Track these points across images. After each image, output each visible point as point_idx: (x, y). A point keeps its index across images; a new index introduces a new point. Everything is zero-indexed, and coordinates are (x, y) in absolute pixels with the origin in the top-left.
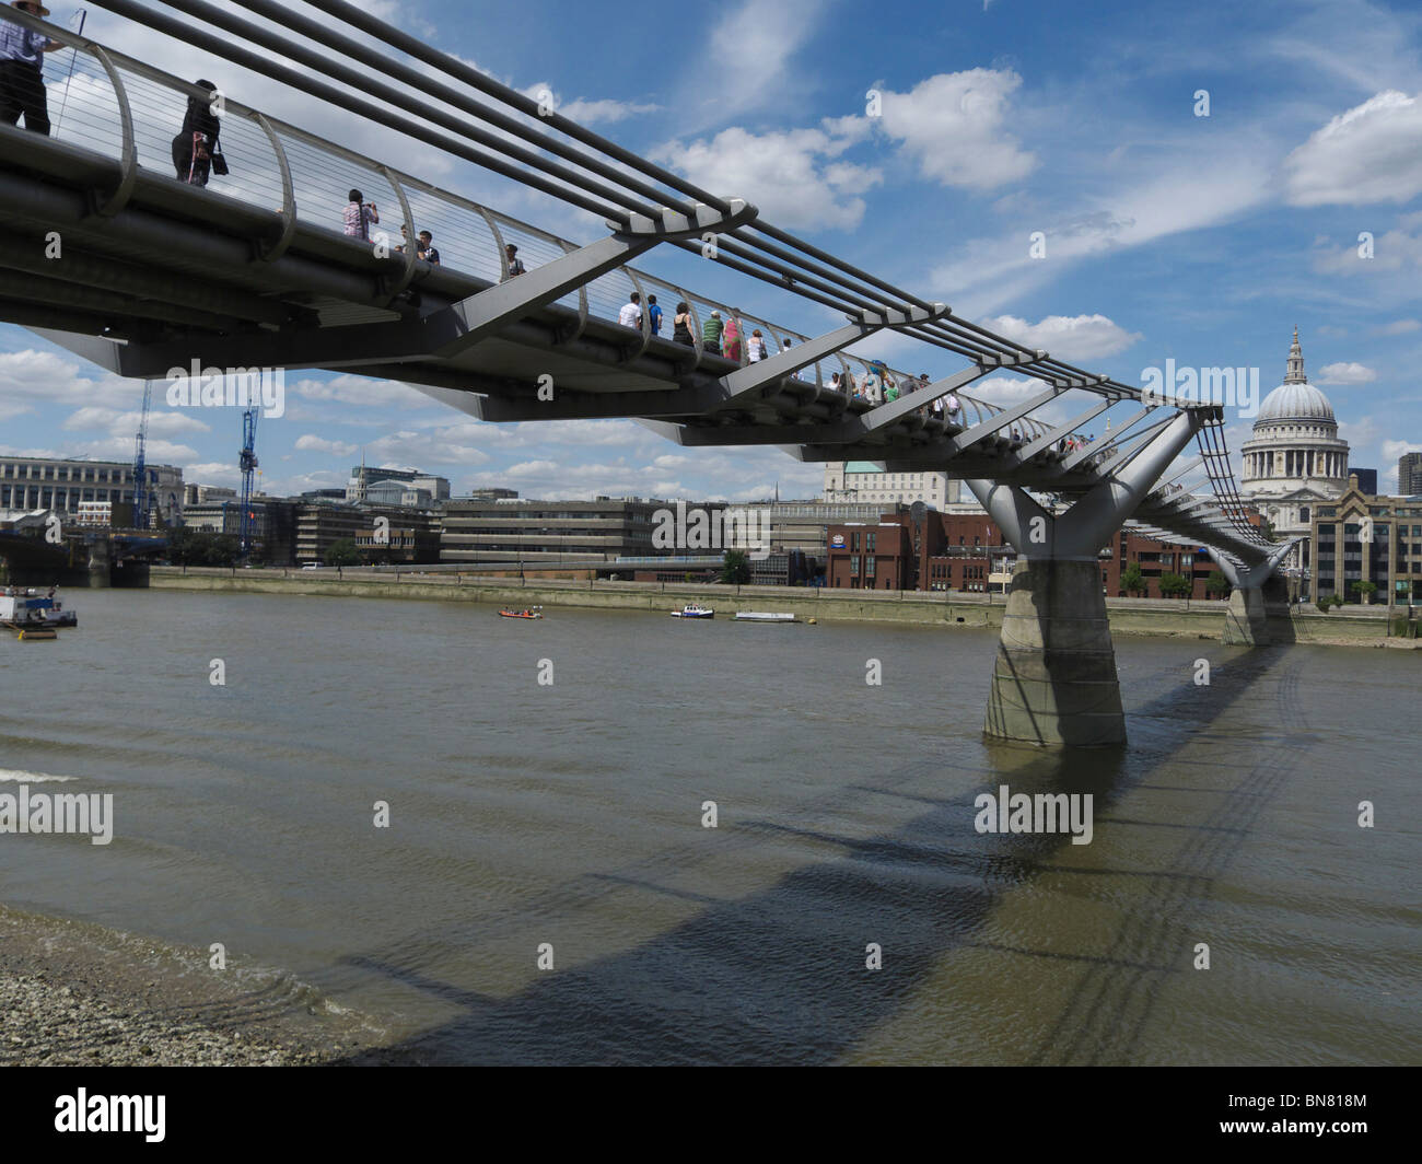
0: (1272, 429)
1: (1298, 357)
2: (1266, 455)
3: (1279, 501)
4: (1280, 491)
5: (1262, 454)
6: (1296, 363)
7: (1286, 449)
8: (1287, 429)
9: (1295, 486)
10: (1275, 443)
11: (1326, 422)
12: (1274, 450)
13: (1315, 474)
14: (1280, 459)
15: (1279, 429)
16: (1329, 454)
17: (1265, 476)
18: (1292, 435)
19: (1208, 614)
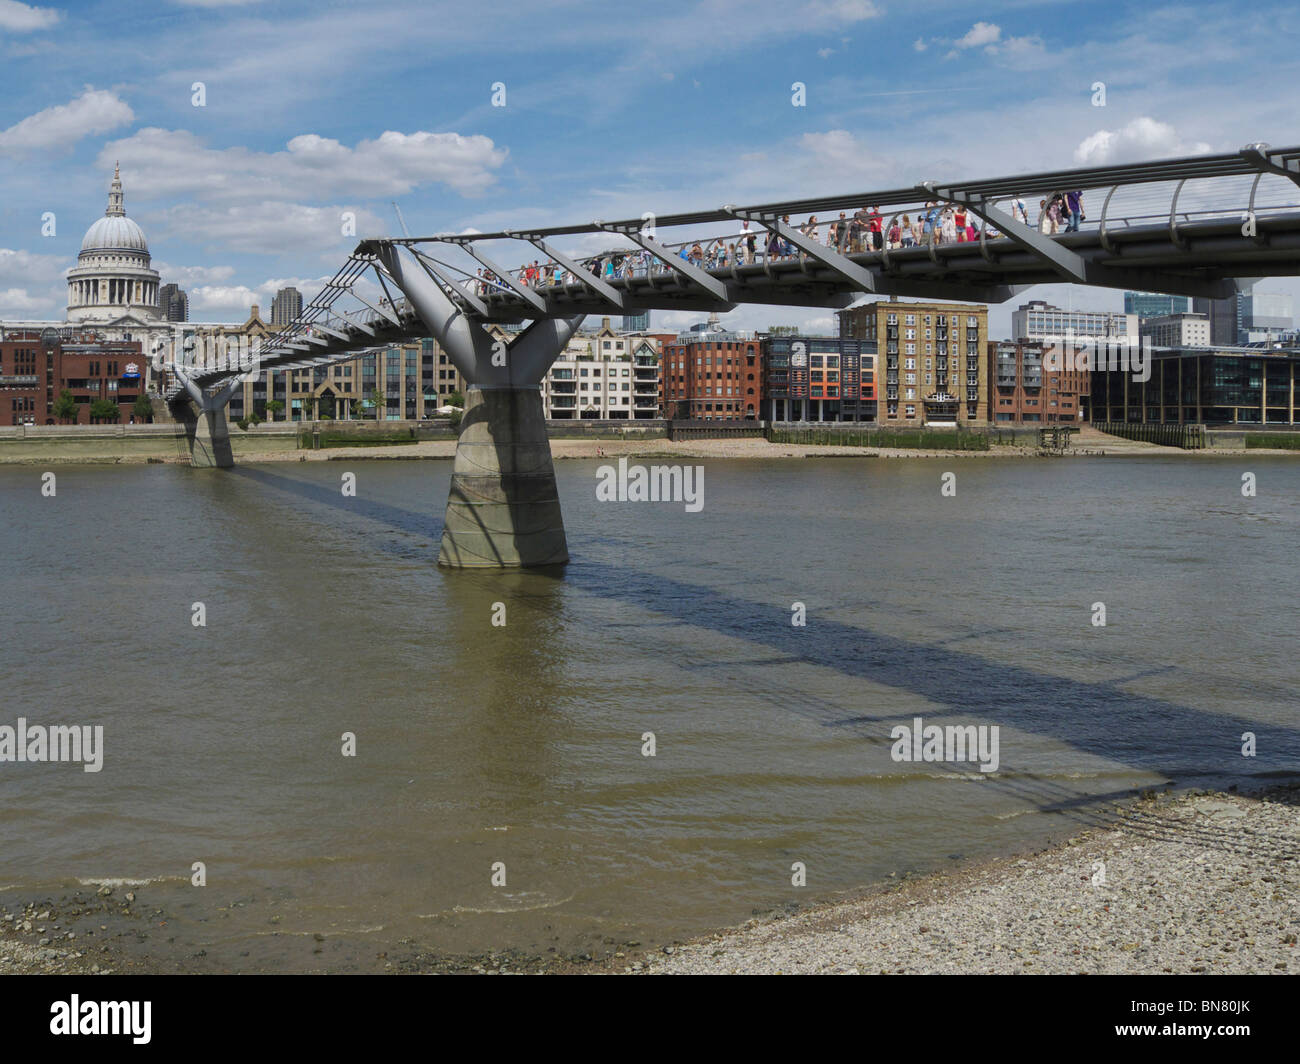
0: (96, 258)
1: (118, 191)
2: (91, 283)
3: (106, 327)
4: (107, 317)
5: (88, 282)
6: (117, 197)
7: (109, 278)
8: (110, 258)
9: (118, 313)
10: (100, 271)
11: (142, 254)
12: (99, 278)
13: (133, 301)
14: (104, 287)
15: (103, 258)
16: (145, 283)
17: (90, 303)
18: (114, 265)
19: (143, 437)
